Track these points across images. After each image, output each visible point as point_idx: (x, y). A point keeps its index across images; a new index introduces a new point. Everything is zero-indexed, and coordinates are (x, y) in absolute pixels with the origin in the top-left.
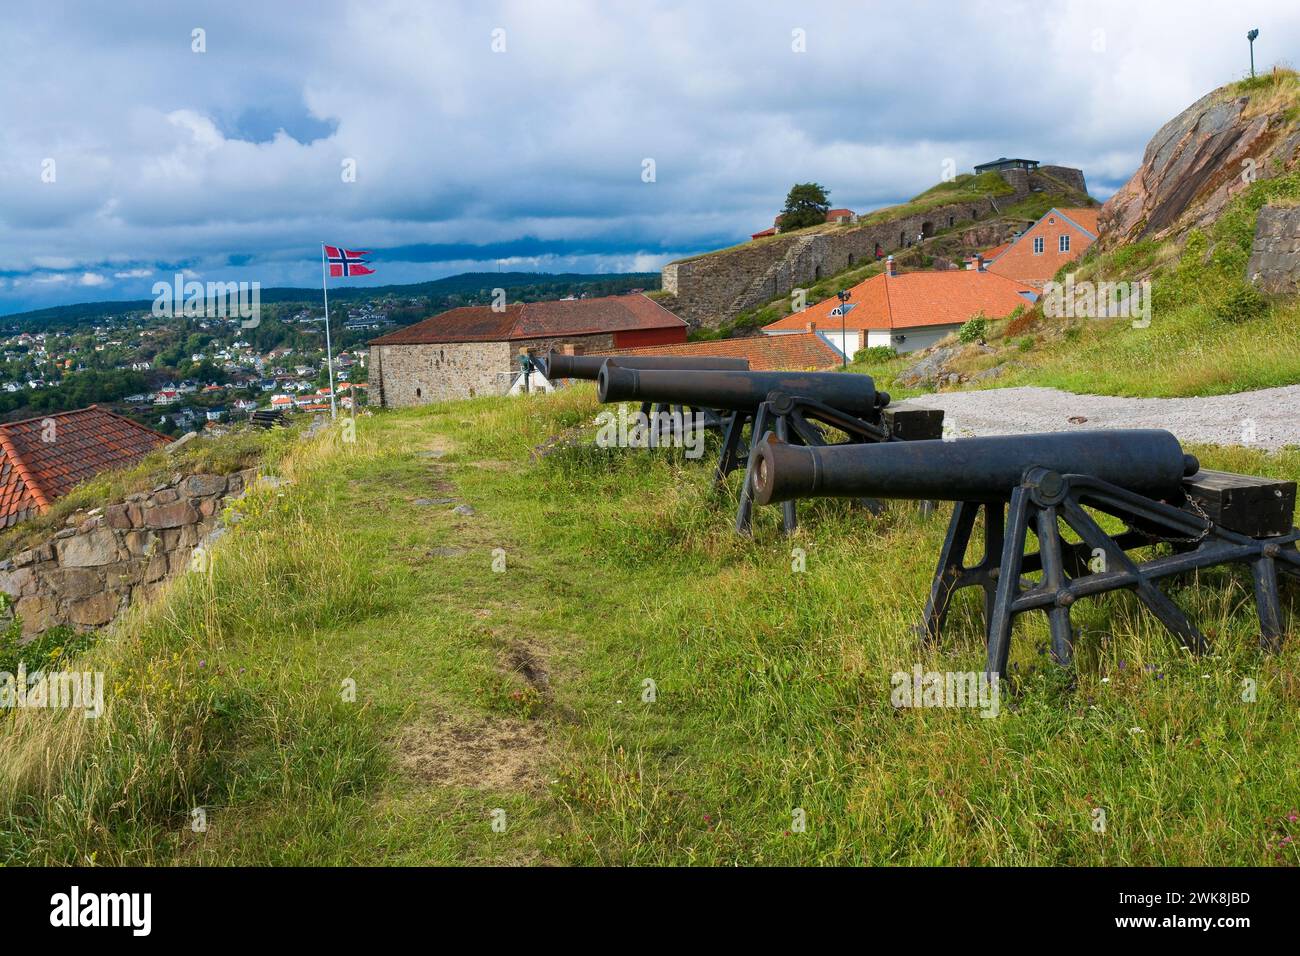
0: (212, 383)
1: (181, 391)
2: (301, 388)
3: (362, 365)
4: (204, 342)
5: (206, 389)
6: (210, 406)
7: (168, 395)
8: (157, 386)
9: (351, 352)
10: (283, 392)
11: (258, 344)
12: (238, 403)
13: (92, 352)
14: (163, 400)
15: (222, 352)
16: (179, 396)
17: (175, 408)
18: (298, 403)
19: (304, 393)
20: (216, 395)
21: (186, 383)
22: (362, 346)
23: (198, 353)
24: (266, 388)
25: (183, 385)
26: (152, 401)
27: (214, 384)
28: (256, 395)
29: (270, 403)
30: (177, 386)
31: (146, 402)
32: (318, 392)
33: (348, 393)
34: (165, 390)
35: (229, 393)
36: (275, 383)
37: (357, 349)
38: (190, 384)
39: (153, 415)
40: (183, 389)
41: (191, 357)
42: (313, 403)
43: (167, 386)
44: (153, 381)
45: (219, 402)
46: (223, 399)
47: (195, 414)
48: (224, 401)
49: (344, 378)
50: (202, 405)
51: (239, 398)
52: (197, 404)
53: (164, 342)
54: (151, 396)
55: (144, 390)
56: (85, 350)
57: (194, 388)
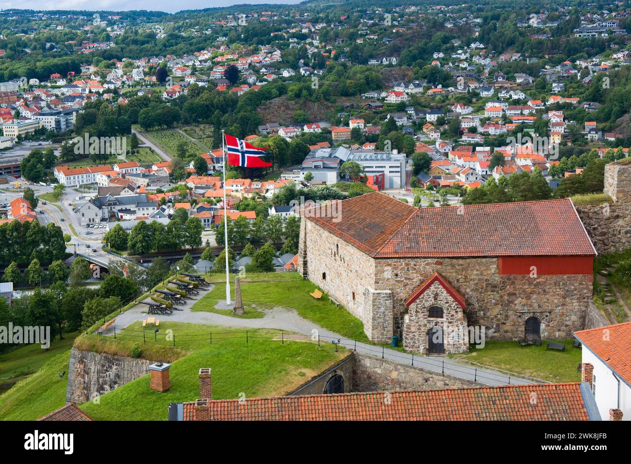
0: (438, 85)
1: (409, 91)
2: (515, 97)
3: (579, 78)
4: (446, 40)
5: (430, 92)
6: (432, 108)
7: (398, 94)
8: (391, 85)
9: (573, 61)
10: (499, 100)
11: (490, 46)
12: (456, 107)
13: (353, 43)
14: (392, 99)
15: (460, 51)
16: (406, 96)
17: (401, 108)
18: (508, 113)
19: (517, 102)
20: (438, 97)
21: (414, 84)
22: (586, 55)
23: (439, 51)
24: (484, 94)
25: (411, 86)
26: (383, 99)
27: (440, 86)
28: (474, 100)
29: (484, 109)
30: (407, 87)
31: (378, 99)
32: (529, 103)
33: (558, 107)
34: (396, 89)
35: (450, 97)
36: (492, 91)
37: (580, 58)
38: (418, 86)
39: (381, 112)
40: (412, 90)
41: (433, 54)
42: (522, 113)
43: (399, 85)
44: (388, 80)
45: (439, 105)
46: (444, 102)
47: (417, 114)
48: (443, 104)
49: (557, 90)
50: (425, 107)
51: (458, 102)
52: (419, 104)
53: (411, 39)
54: (384, 94)
55: (379, 87)
56: (349, 42)
57: (421, 90)
